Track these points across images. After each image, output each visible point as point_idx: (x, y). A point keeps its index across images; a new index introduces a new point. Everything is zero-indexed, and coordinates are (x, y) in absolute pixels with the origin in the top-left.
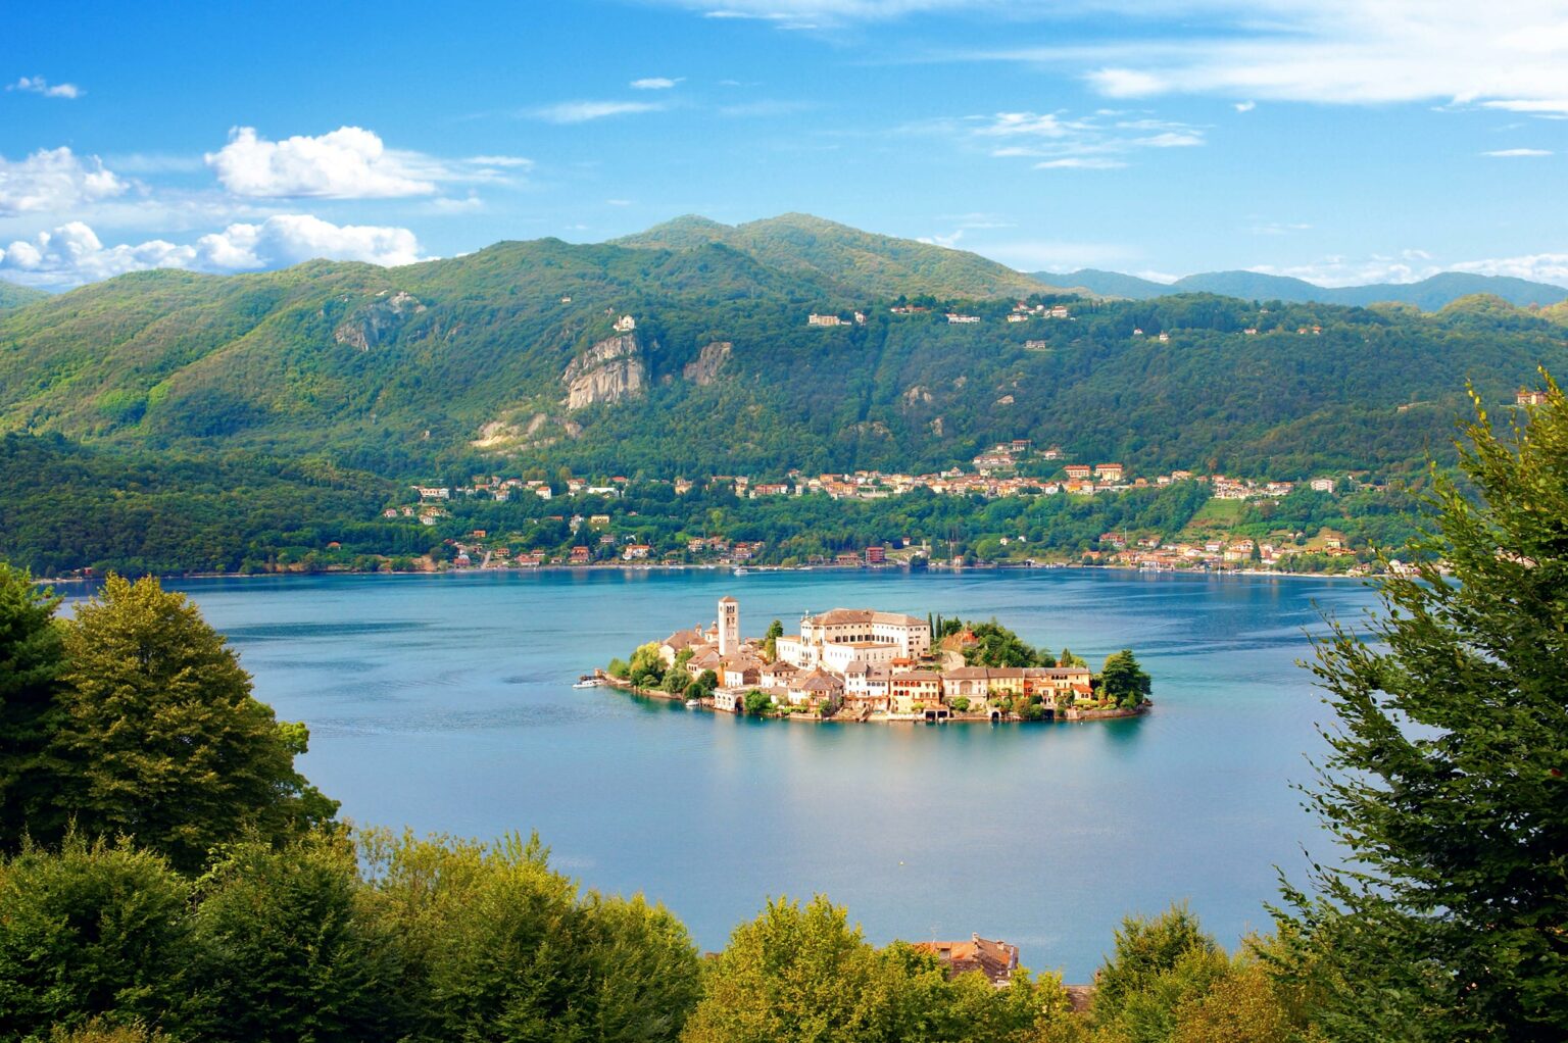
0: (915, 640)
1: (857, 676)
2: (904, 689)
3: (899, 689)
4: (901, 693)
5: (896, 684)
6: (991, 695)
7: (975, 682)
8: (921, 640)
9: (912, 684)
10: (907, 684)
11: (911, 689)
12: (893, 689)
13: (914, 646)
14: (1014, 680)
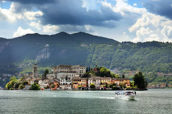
0: (81, 71)
1: (63, 79)
2: (76, 82)
3: (75, 82)
4: (76, 83)
5: (74, 81)
6: (101, 84)
7: (97, 80)
8: (83, 72)
9: (79, 81)
10: (77, 81)
11: (78, 82)
12: (73, 82)
13: (81, 73)
14: (108, 80)
